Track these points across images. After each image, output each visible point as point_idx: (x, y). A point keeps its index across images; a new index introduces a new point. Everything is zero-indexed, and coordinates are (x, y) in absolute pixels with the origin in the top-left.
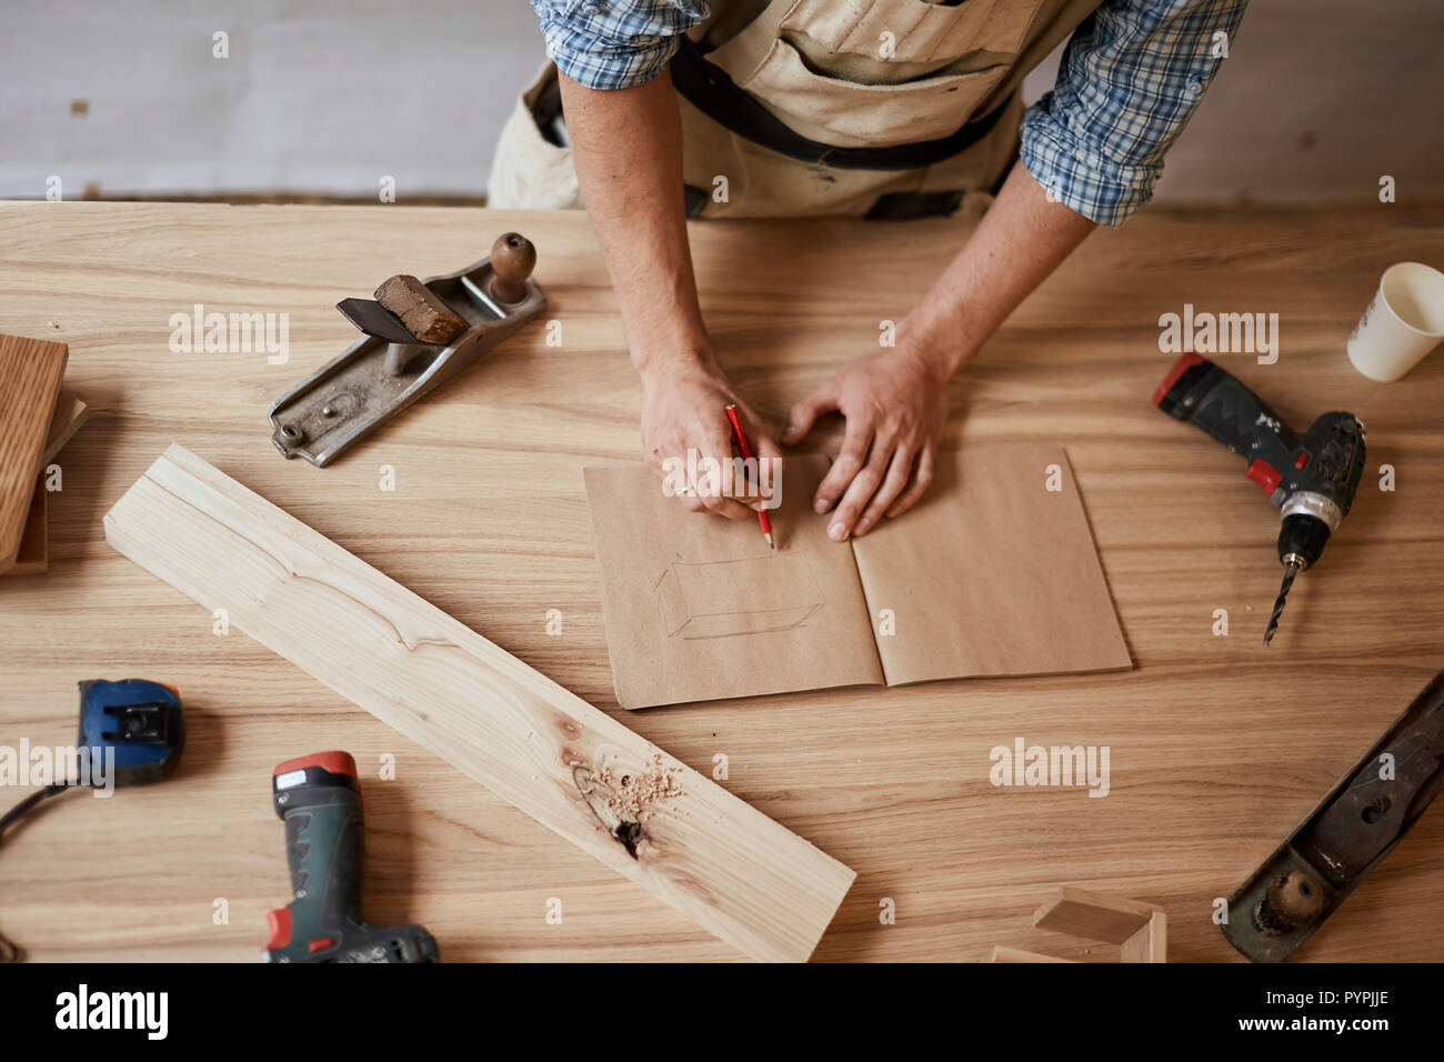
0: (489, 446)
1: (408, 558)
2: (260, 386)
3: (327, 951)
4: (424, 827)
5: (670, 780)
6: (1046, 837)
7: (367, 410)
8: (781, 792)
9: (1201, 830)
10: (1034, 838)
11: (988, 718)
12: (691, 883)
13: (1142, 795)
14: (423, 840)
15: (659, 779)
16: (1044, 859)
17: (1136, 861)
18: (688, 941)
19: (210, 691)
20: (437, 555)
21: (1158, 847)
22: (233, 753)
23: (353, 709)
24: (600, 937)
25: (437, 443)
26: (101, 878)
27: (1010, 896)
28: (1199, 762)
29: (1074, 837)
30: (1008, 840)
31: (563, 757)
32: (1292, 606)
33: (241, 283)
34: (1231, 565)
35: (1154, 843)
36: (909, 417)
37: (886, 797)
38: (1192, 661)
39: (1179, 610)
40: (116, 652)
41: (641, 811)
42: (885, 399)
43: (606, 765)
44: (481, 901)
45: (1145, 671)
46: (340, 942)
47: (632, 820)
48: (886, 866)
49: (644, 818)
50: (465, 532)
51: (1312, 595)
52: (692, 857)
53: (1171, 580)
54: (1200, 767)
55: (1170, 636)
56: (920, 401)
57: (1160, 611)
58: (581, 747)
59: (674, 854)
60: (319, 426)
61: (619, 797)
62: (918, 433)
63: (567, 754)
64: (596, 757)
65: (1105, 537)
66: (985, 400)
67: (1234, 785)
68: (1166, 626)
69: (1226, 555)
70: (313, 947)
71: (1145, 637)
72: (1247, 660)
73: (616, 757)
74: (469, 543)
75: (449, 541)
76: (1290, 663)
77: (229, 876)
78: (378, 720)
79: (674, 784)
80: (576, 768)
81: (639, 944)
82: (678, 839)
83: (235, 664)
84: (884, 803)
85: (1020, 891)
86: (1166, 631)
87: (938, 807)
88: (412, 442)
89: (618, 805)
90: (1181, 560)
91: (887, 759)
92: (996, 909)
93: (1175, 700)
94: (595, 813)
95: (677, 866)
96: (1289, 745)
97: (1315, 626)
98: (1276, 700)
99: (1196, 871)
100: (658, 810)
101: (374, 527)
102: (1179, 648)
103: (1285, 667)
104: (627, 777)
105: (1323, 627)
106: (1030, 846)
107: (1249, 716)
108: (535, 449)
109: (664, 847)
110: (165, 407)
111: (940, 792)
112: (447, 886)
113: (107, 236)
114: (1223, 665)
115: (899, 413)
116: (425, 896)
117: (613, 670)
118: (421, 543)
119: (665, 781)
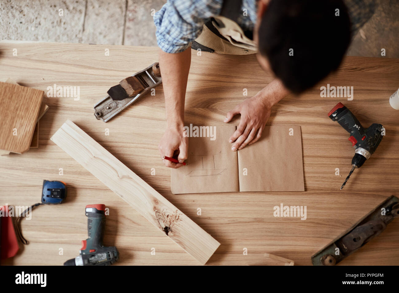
0: (148, 118)
1: (125, 149)
2: (92, 98)
3: (93, 253)
4: (121, 219)
5: (179, 217)
6: (272, 234)
7: (118, 107)
8: (208, 217)
9: (313, 235)
10: (269, 234)
11: (264, 202)
12: (180, 243)
13: (300, 225)
14: (120, 222)
15: (176, 216)
16: (270, 239)
17: (294, 242)
18: (179, 253)
19: (74, 181)
20: (132, 148)
21: (300, 239)
22: (79, 197)
23: (107, 188)
24: (158, 250)
25: (135, 117)
26: (46, 226)
27: (260, 248)
28: (317, 217)
29: (280, 235)
30: (263, 234)
31: (154, 209)
32: (353, 176)
33: (90, 68)
34: (339, 163)
35: (300, 238)
36: (257, 120)
37: (234, 221)
38: (322, 190)
39: (321, 175)
40: (53, 170)
41: (171, 224)
42: (251, 115)
43: (164, 212)
44: (132, 239)
45: (308, 192)
46: (97, 251)
47: (168, 226)
48: (230, 238)
49: (171, 226)
50: (139, 142)
51: (359, 173)
52: (181, 236)
53: (321, 167)
54: (316, 219)
55: (316, 182)
56: (261, 115)
57: (316, 175)
58: (159, 207)
59: (177, 236)
60: (106, 111)
61: (166, 220)
62: (259, 124)
63: (155, 208)
64: (162, 210)
65: (306, 153)
66: (282, 111)
67: (324, 224)
68: (317, 179)
69: (338, 160)
70: (90, 251)
71: (310, 182)
72: (336, 190)
73: (166, 210)
74: (140, 145)
75: (135, 145)
76: (347, 192)
77: (75, 228)
78: (113, 192)
79: (180, 218)
80: (157, 212)
81: (168, 252)
82: (178, 232)
83: (81, 175)
84: (233, 222)
85: (263, 247)
86: (316, 181)
87: (246, 224)
88: (128, 116)
89: (165, 222)
90: (325, 161)
91: (236, 211)
92: (256, 251)
93: (314, 200)
94: (159, 224)
95: (177, 238)
96: (342, 215)
97: (358, 182)
98: (341, 202)
99: (309, 246)
100: (175, 224)
101: (117, 140)
102: (319, 186)
103: (346, 193)
104: (169, 215)
105: (360, 182)
106: (268, 236)
107: (333, 206)
108: (160, 120)
109: (175, 234)
110: (68, 104)
111: (247, 220)
112: (124, 234)
113: (57, 52)
114: (330, 191)
115: (254, 119)
116: (119, 236)
117: (171, 182)
118: (128, 145)
119: (177, 217)
